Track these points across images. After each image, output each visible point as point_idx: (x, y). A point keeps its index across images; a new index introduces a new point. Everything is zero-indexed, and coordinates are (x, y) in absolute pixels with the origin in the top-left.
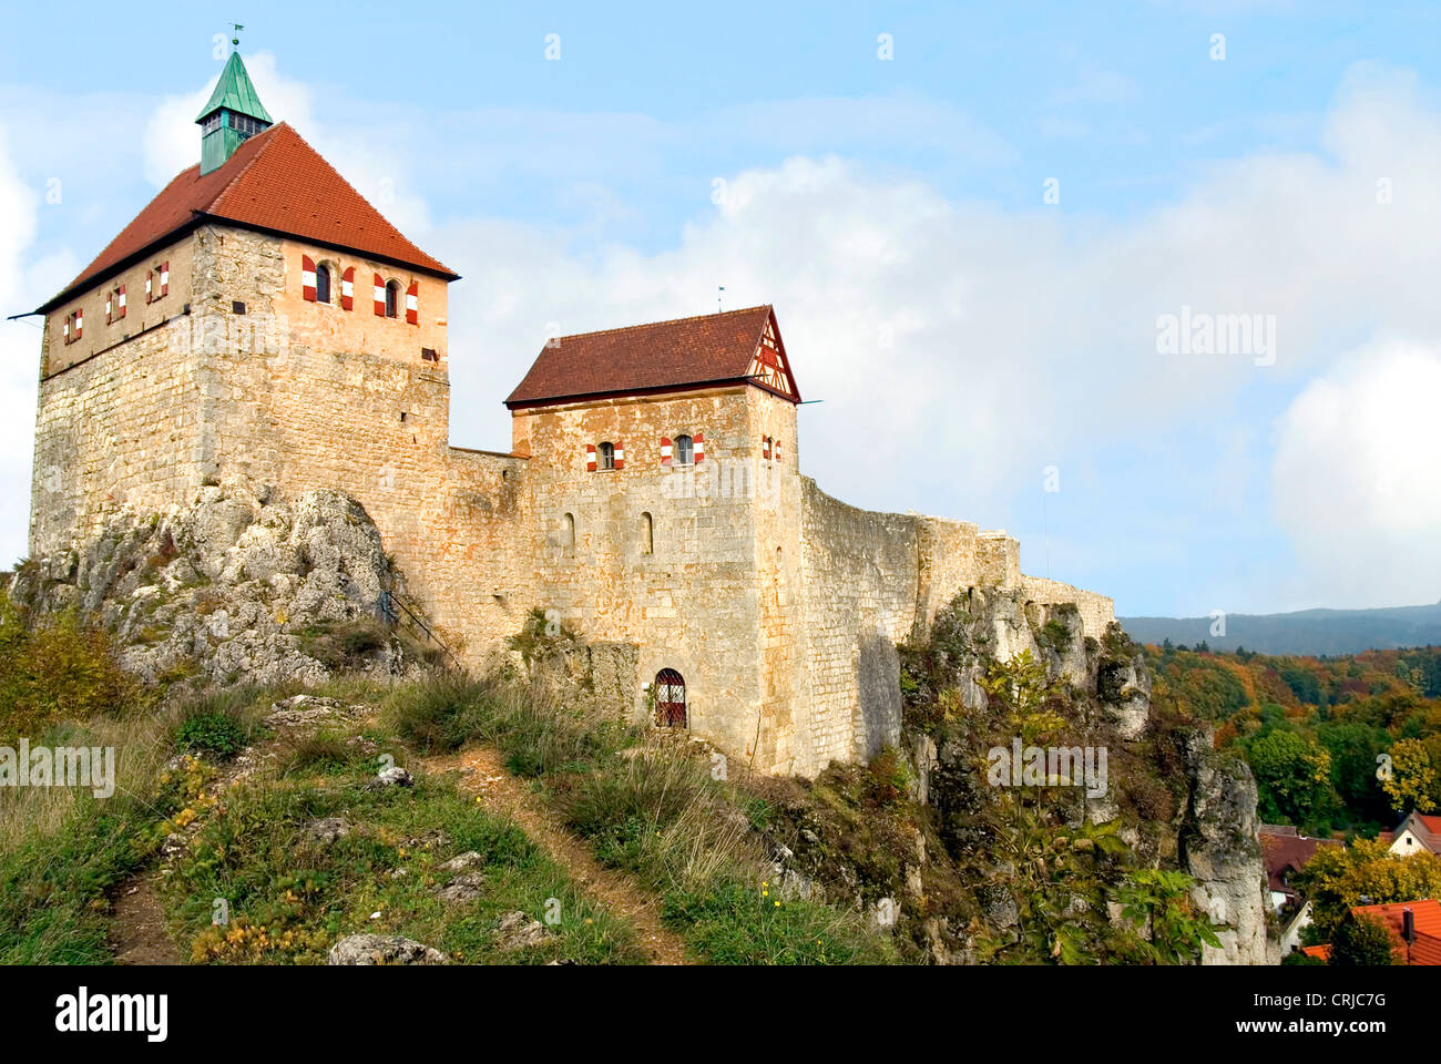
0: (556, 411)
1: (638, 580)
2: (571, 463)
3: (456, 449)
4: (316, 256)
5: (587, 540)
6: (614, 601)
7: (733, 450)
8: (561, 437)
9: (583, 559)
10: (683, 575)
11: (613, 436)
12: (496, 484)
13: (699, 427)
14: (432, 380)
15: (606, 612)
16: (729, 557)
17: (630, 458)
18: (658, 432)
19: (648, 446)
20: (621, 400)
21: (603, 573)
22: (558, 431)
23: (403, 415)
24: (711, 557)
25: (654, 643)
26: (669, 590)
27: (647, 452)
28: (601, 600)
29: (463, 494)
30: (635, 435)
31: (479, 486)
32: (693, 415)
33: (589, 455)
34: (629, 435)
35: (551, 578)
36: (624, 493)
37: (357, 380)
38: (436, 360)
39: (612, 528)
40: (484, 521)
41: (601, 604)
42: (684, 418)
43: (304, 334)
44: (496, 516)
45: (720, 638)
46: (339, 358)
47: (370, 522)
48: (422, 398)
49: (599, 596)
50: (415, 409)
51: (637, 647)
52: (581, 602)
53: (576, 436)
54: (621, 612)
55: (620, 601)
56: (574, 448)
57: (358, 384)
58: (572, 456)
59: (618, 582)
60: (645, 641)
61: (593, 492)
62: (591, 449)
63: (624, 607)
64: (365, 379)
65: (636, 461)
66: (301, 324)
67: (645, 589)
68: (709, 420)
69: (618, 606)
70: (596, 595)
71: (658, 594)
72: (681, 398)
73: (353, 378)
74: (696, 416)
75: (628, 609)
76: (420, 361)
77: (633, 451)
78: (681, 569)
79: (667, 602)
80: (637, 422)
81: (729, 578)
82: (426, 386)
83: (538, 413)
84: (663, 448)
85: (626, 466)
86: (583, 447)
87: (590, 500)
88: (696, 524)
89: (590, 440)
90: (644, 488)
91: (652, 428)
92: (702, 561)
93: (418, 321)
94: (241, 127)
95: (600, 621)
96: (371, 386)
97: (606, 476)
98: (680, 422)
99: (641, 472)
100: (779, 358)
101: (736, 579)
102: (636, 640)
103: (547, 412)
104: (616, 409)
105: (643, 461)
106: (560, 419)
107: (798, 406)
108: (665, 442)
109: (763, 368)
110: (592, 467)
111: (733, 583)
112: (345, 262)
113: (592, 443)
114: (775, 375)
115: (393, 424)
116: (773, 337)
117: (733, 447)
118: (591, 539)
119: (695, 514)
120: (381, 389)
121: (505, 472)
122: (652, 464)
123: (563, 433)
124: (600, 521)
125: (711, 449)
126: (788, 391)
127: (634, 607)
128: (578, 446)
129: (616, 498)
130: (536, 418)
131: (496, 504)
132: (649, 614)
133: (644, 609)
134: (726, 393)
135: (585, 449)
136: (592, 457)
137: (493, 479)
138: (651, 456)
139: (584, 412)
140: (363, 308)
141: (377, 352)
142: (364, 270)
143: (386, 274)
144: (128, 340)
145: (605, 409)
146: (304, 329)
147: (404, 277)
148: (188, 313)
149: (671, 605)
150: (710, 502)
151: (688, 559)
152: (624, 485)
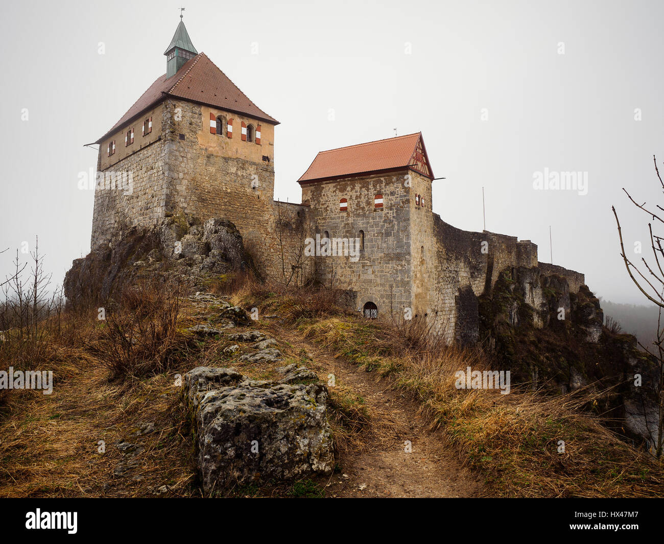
2: (328, 208)
3: (277, 202)
4: (216, 113)
6: (346, 271)
7: (402, 200)
8: (324, 197)
10: (377, 259)
11: (347, 196)
12: (294, 218)
13: (386, 190)
14: (267, 170)
15: (342, 276)
16: (399, 251)
17: (355, 205)
18: (368, 193)
19: (362, 199)
20: (351, 179)
22: (322, 194)
23: (254, 186)
24: (391, 251)
25: (364, 290)
26: (371, 266)
27: (362, 202)
29: (279, 222)
30: (357, 195)
31: (286, 219)
32: (383, 185)
34: (354, 195)
36: (351, 222)
37: (233, 170)
38: (268, 161)
40: (288, 234)
41: (340, 272)
42: (379, 186)
43: (211, 149)
44: (294, 232)
45: (394, 288)
46: (226, 159)
47: (238, 232)
48: (262, 178)
50: (259, 183)
51: (356, 292)
52: (331, 271)
53: (330, 196)
56: (329, 201)
57: (234, 172)
58: (328, 205)
60: (360, 290)
61: (338, 222)
64: (237, 170)
65: (357, 206)
66: (209, 145)
70: (338, 268)
71: (366, 268)
72: (378, 177)
73: (232, 169)
74: (385, 185)
75: (352, 274)
76: (261, 161)
77: (356, 202)
79: (370, 271)
80: (358, 188)
81: (399, 260)
82: (264, 173)
83: (314, 185)
85: (353, 210)
86: (333, 201)
87: (336, 225)
88: (384, 235)
89: (336, 197)
90: (361, 219)
91: (365, 191)
92: (386, 252)
93: (261, 143)
95: (339, 280)
96: (239, 173)
97: (344, 213)
98: (377, 188)
99: (360, 212)
100: (424, 158)
101: (402, 261)
102: (356, 289)
103: (318, 185)
104: (349, 183)
105: (360, 207)
106: (323, 188)
107: (432, 181)
109: (416, 162)
111: (400, 263)
112: (229, 116)
113: (337, 199)
114: (422, 166)
115: (249, 190)
116: (421, 148)
119: (383, 231)
120: (244, 174)
121: (298, 212)
122: (364, 208)
123: (324, 195)
124: (340, 234)
126: (428, 174)
127: (355, 273)
128: (331, 201)
129: (347, 224)
130: (313, 188)
131: (294, 226)
132: (362, 277)
133: (359, 275)
134: (399, 174)
137: (293, 215)
138: (364, 204)
139: (334, 184)
140: (236, 138)
141: (243, 158)
142: (237, 120)
143: (247, 122)
144: (134, 153)
145: (344, 183)
146: (211, 147)
147: (255, 123)
148: (160, 139)
149: (372, 273)
150: (391, 225)
151: (380, 252)
152: (351, 218)
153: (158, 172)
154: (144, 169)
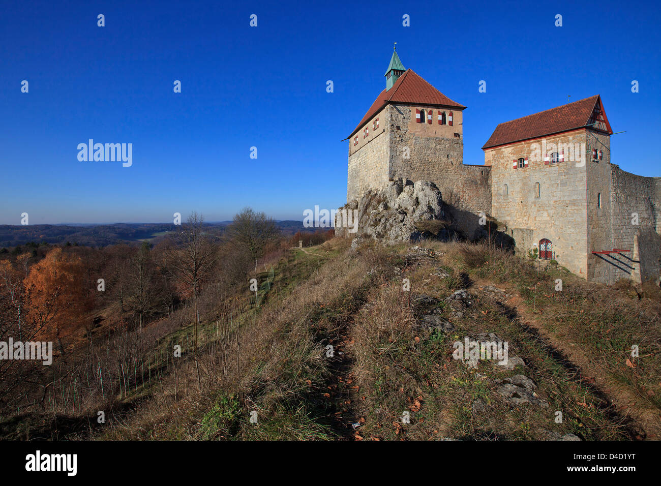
0: (501, 149)
1: (533, 207)
2: (507, 167)
3: (465, 165)
4: (420, 109)
6: (523, 214)
8: (503, 158)
9: (510, 200)
10: (553, 205)
11: (524, 155)
12: (479, 176)
14: (458, 143)
15: (520, 218)
16: (575, 198)
17: (531, 163)
20: (527, 142)
21: (519, 204)
22: (502, 156)
23: (448, 155)
24: (566, 198)
25: (539, 229)
26: (547, 210)
28: (517, 214)
29: (468, 179)
31: (473, 177)
35: (498, 207)
36: (528, 176)
37: (433, 146)
38: (459, 136)
39: (523, 189)
40: (475, 188)
43: (417, 133)
44: (479, 186)
45: (570, 228)
46: (428, 139)
47: (438, 189)
48: (454, 149)
50: (451, 153)
51: (532, 230)
52: (510, 214)
53: (509, 157)
54: (526, 218)
55: (525, 214)
56: (508, 161)
58: (507, 165)
59: (525, 208)
60: (535, 228)
61: (515, 176)
62: (515, 161)
63: (527, 216)
64: (436, 145)
65: (533, 164)
66: (416, 130)
67: (536, 210)
69: (525, 216)
70: (516, 212)
71: (542, 212)
72: (554, 138)
75: (529, 217)
76: (453, 138)
78: (552, 202)
79: (545, 214)
81: (574, 206)
82: (456, 145)
83: (494, 150)
85: (530, 166)
86: (512, 160)
87: (513, 179)
88: (560, 186)
90: (537, 173)
92: (562, 199)
93: (453, 124)
94: (397, 74)
95: (517, 221)
96: (438, 147)
97: (521, 170)
99: (536, 168)
100: (601, 116)
102: (532, 228)
103: (498, 150)
104: (526, 145)
105: (537, 163)
106: (503, 152)
107: (611, 135)
109: (593, 122)
110: (515, 167)
111: (576, 208)
112: (429, 109)
113: (515, 159)
114: (600, 124)
115: (444, 159)
116: (599, 108)
118: (514, 193)
119: (559, 182)
120: (441, 148)
121: (482, 172)
122: (540, 164)
123: (504, 156)
124: (518, 187)
126: (606, 129)
127: (531, 216)
128: (510, 161)
129: (525, 178)
130: (494, 152)
131: (479, 182)
132: (537, 219)
133: (536, 217)
134: (575, 134)
136: (515, 164)
137: (478, 174)
139: (512, 148)
140: (435, 122)
141: (439, 136)
142: (435, 111)
143: (442, 111)
144: (369, 142)
145: (521, 146)
146: (416, 132)
147: (447, 112)
148: (384, 131)
149: (547, 216)
150: (566, 177)
151: (555, 199)
152: (528, 173)
153: (383, 153)
154: (375, 152)
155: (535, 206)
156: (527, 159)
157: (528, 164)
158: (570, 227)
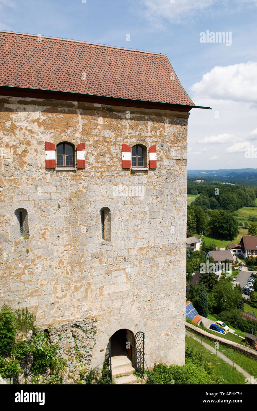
1: (96, 265)
2: (26, 159)
5: (44, 234)
6: (73, 285)
7: (177, 160)
8: (11, 131)
9: (39, 252)
10: (136, 256)
13: (154, 139)
15: (65, 296)
17: (92, 159)
18: (119, 139)
19: (109, 149)
21: (61, 262)
24: (158, 240)
25: (110, 313)
26: (124, 269)
27: (108, 155)
30: (97, 139)
32: (149, 129)
33: (47, 152)
34: (91, 139)
36: (85, 191)
39: (72, 222)
41: (59, 290)
42: (141, 130)
49: (56, 283)
51: (96, 319)
52: (37, 291)
53: (31, 132)
54: (80, 294)
55: (79, 284)
56: (28, 144)
58: (25, 151)
59: (77, 269)
60: (102, 313)
61: (51, 189)
62: (49, 146)
63: (83, 289)
65: (97, 162)
67: (103, 272)
68: (161, 135)
69: (77, 289)
70: (53, 283)
71: (114, 274)
74: (152, 130)
75: (87, 290)
77: (95, 153)
78: (134, 252)
79: (122, 278)
80: (99, 127)
81: (170, 255)
84: (124, 154)
85: (88, 167)
86: (40, 143)
87: (48, 196)
88: (148, 217)
89: (49, 137)
90: (104, 186)
91: (113, 134)
92: (151, 244)
95: (57, 305)
97: (66, 174)
98: (138, 132)
99: (102, 172)
101: (175, 255)
102: (94, 313)
104: (79, 112)
105: (103, 162)
108: (125, 148)
110: (50, 166)
111: (173, 258)
113: (51, 141)
117: (177, 158)
118: (48, 233)
119: (147, 208)
122: (112, 166)
123: (14, 127)
125: (161, 158)
127: (92, 287)
128: (34, 142)
129: (76, 195)
132: (105, 292)
133: (102, 288)
135: (43, 146)
136: (52, 155)
138: (111, 159)
149: (125, 280)
150: (159, 199)
151: (140, 245)
152: (85, 183)
155: (101, 262)
156: (82, 147)
157: (83, 162)
158: (162, 295)
